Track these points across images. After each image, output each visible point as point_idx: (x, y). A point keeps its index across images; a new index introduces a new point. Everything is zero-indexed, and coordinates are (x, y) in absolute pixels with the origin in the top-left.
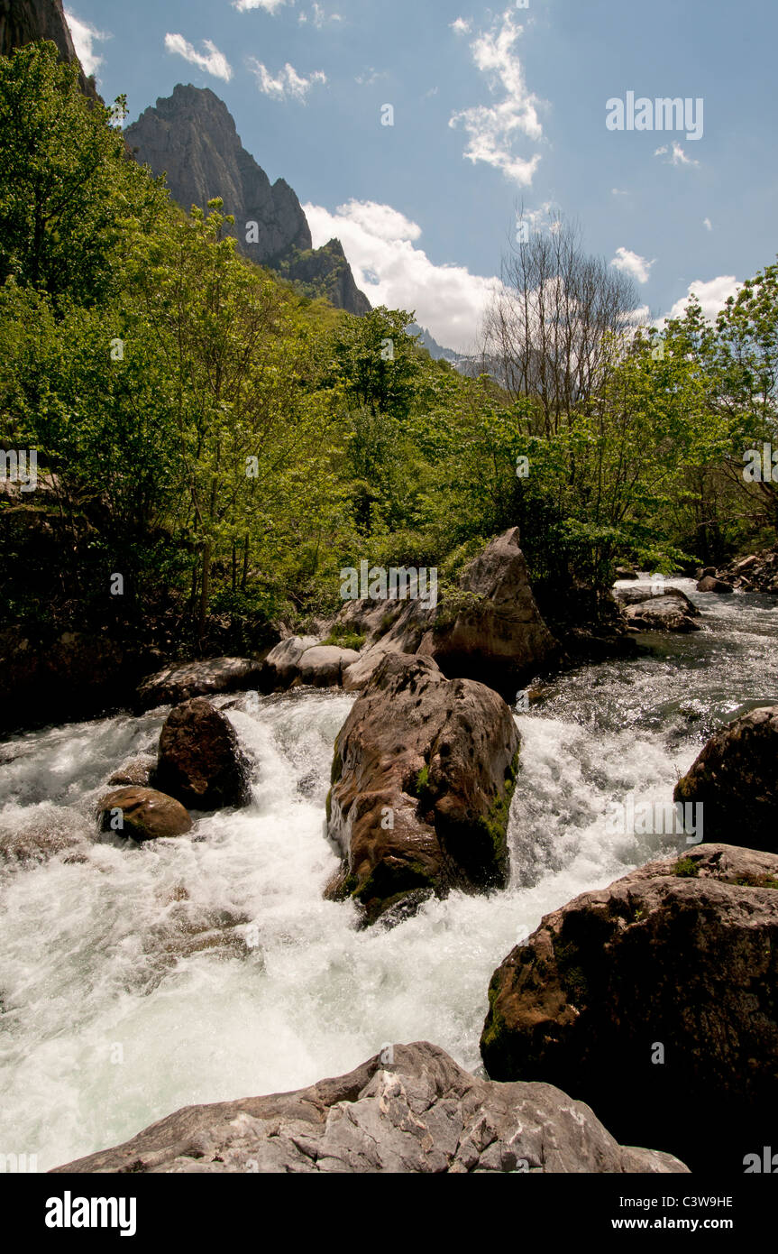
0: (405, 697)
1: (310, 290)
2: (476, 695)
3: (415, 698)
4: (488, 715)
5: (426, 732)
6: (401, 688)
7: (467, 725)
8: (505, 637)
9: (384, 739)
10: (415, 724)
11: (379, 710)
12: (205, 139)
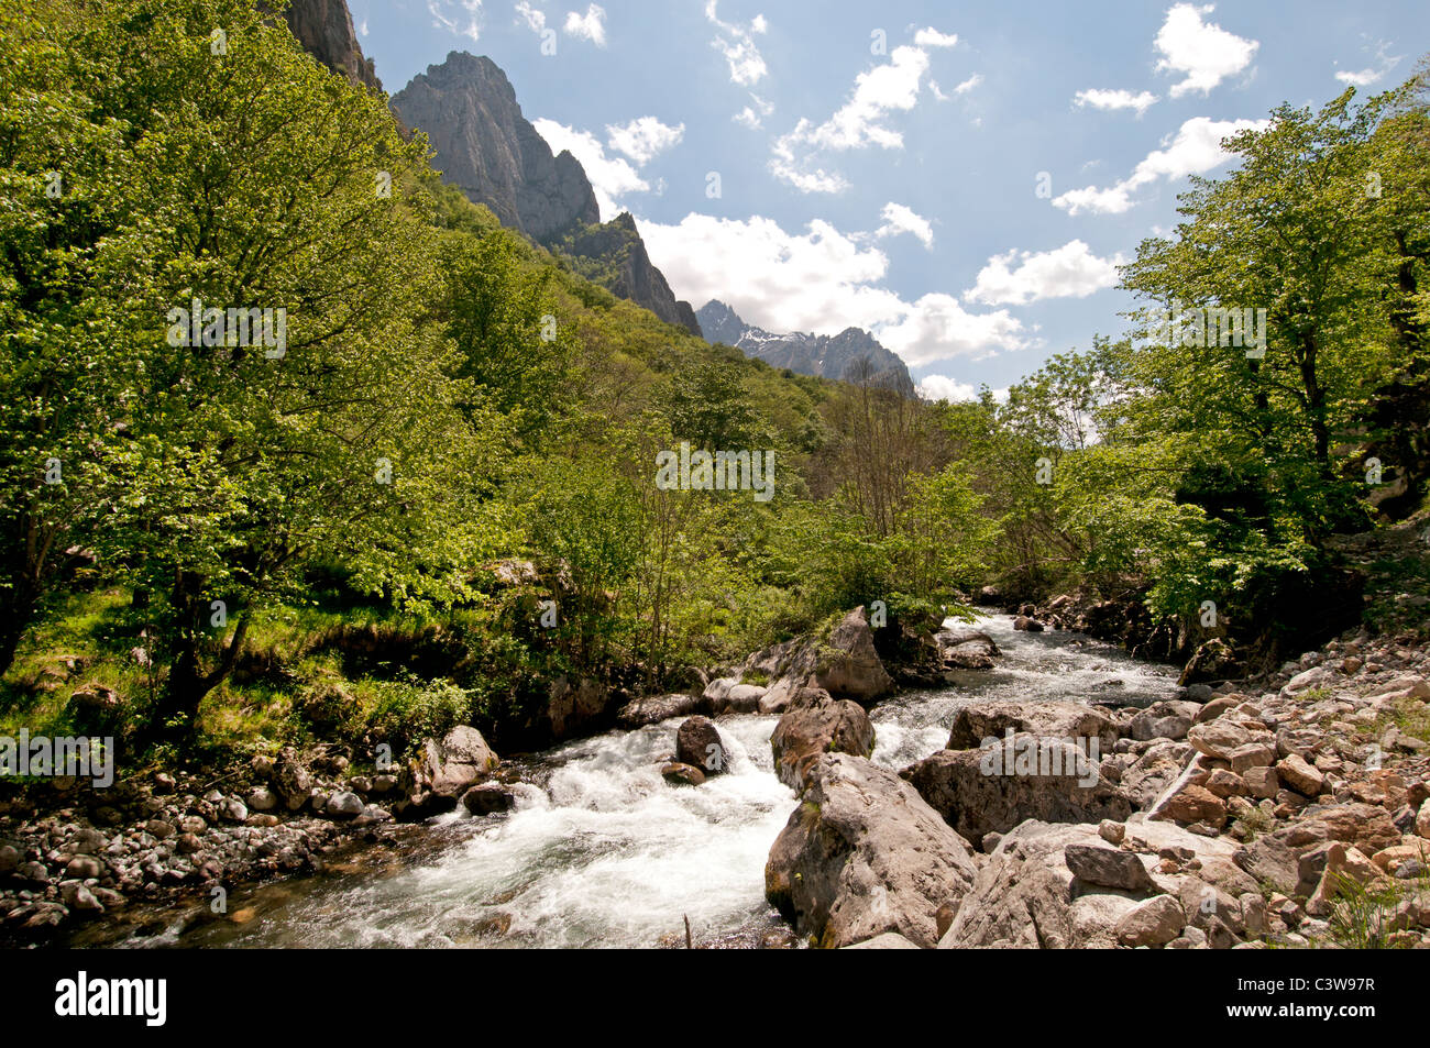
0: (816, 710)
1: (597, 266)
2: (852, 707)
3: (821, 711)
4: (859, 717)
5: (831, 726)
6: (813, 706)
7: (850, 721)
8: (860, 677)
9: (808, 732)
10: (824, 723)
11: (801, 719)
12: (482, 108)
